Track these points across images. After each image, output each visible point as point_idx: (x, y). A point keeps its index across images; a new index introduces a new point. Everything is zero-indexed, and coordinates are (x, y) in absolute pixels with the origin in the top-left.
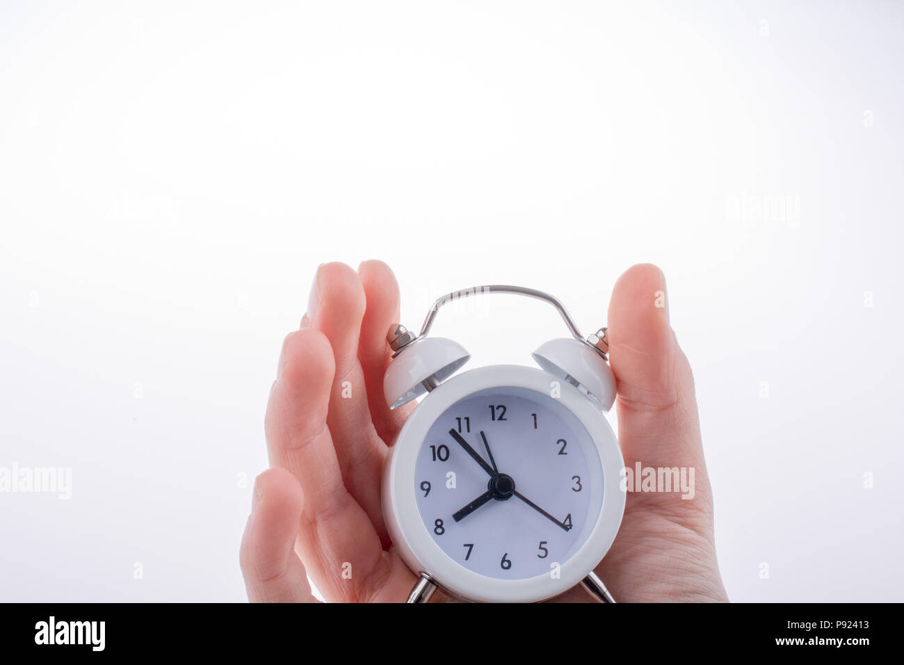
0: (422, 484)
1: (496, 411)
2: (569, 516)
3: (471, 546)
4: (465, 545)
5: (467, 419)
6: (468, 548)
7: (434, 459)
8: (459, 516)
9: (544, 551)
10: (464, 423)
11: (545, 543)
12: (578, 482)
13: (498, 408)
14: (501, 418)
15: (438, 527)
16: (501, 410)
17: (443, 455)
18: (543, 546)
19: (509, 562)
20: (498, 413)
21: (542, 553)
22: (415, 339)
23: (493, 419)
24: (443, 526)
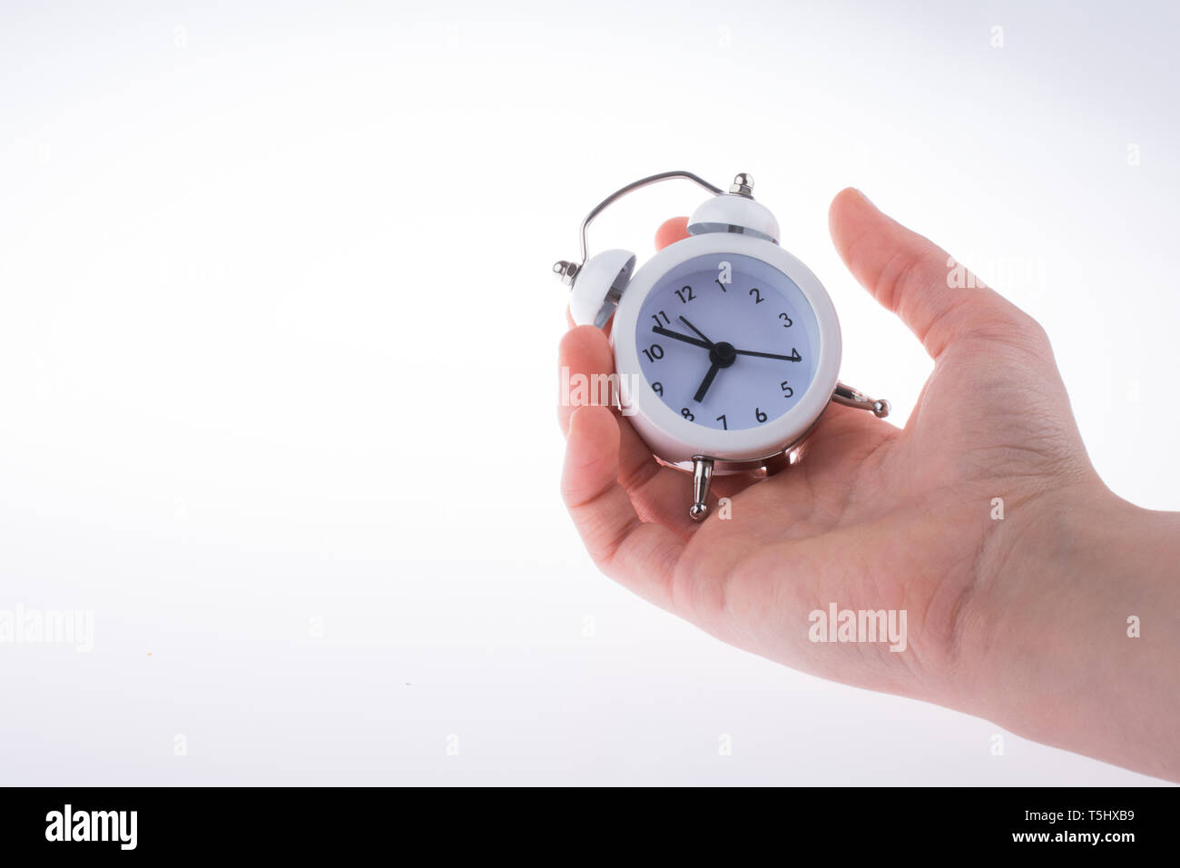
0: (654, 386)
1: (683, 294)
2: (794, 351)
3: (723, 417)
4: (718, 419)
5: (662, 313)
6: (722, 420)
7: (652, 361)
8: (700, 396)
9: (788, 391)
10: (660, 317)
11: (786, 383)
12: (786, 318)
13: (683, 290)
14: (690, 298)
15: (686, 415)
16: (687, 291)
17: (657, 352)
18: (785, 386)
19: (763, 414)
20: (686, 295)
21: (788, 392)
22: (581, 267)
23: (684, 302)
24: (691, 412)
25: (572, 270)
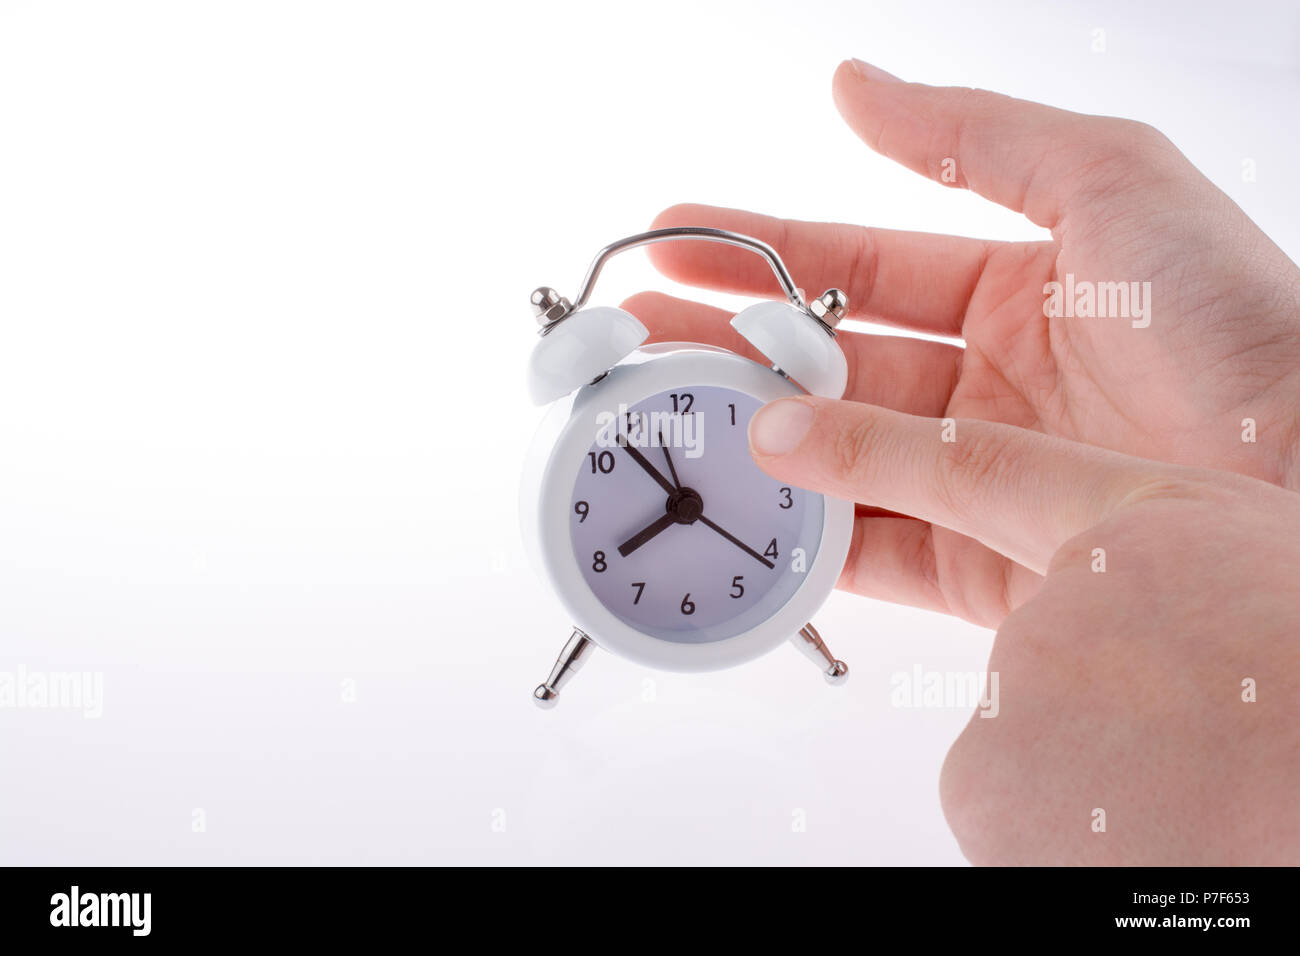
0: (578, 505)
1: (679, 402)
2: (774, 543)
3: (642, 586)
4: (634, 585)
6: (638, 588)
7: (594, 471)
8: (627, 548)
9: (739, 589)
11: (740, 578)
12: (788, 496)
13: (682, 398)
14: (686, 411)
15: (598, 561)
17: (606, 465)
18: (737, 582)
19: (692, 605)
20: (682, 404)
21: (737, 591)
22: (572, 309)
23: (676, 410)
24: (605, 561)
25: (555, 312)
